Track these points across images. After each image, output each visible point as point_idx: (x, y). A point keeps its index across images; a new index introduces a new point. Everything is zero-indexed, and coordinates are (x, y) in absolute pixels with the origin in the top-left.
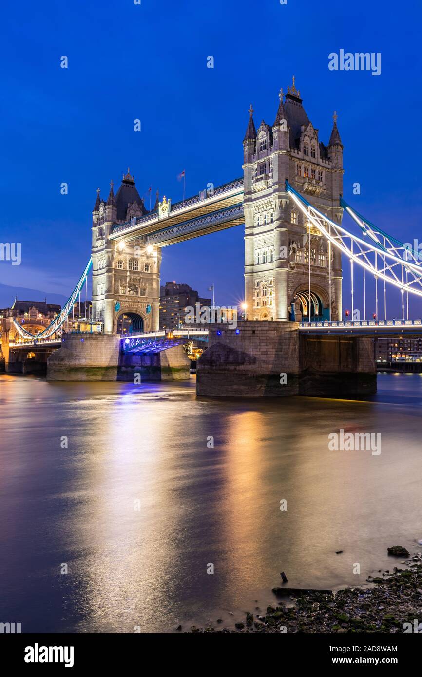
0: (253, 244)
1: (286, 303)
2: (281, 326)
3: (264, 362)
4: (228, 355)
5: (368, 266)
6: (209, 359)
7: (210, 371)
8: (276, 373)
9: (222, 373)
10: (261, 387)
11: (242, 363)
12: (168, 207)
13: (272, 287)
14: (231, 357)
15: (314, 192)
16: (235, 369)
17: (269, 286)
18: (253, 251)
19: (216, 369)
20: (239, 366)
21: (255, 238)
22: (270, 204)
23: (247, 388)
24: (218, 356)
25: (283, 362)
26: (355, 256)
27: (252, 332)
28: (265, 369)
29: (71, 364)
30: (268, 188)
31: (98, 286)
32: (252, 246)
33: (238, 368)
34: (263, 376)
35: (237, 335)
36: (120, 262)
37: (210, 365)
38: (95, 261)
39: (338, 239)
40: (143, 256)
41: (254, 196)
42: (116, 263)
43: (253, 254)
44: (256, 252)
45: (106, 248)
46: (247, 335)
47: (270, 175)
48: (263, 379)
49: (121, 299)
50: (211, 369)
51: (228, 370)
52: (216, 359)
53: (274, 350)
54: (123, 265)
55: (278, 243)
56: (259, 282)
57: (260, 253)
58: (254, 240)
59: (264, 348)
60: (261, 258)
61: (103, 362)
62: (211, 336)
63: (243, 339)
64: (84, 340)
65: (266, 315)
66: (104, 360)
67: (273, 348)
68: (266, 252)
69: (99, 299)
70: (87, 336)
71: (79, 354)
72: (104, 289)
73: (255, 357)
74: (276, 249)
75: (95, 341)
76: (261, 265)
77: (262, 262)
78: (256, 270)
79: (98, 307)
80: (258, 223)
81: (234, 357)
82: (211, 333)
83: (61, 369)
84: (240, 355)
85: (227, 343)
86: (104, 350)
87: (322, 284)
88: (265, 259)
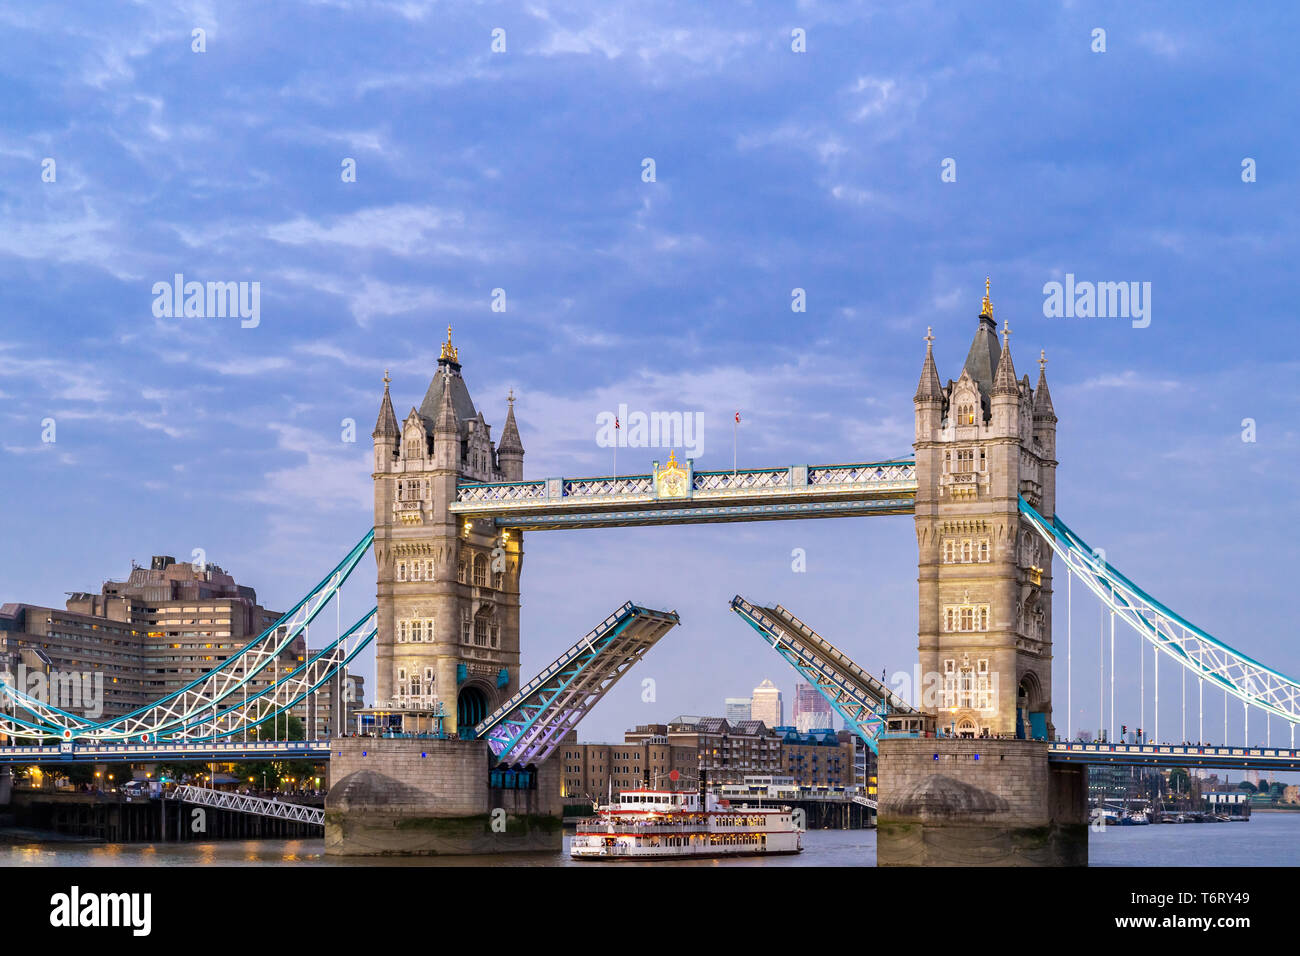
0: (938, 592)
3: (1019, 808)
4: (970, 796)
6: (941, 803)
7: (945, 823)
9: (964, 827)
10: (1017, 849)
11: (993, 811)
12: (684, 476)
14: (974, 799)
16: (984, 819)
18: (938, 605)
19: (955, 820)
20: (988, 814)
21: (945, 584)
22: (981, 527)
24: (954, 798)
27: (999, 757)
28: (1022, 821)
29: (404, 810)
32: (936, 595)
33: (987, 818)
34: (1018, 831)
35: (975, 763)
37: (945, 814)
43: (938, 612)
44: (945, 609)
46: (993, 763)
48: (1018, 837)
49: (464, 656)
50: (947, 819)
51: (974, 821)
52: (953, 803)
53: (1028, 789)
54: (465, 572)
55: (1006, 601)
56: (953, 665)
57: (954, 611)
58: (941, 585)
59: (1017, 785)
60: (957, 620)
61: (465, 806)
62: (910, 762)
63: (987, 769)
64: (427, 755)
65: (969, 725)
66: (466, 800)
67: (1027, 785)
68: (970, 612)
69: (408, 653)
70: (435, 746)
71: (417, 786)
72: (427, 629)
73: (1006, 801)
74: (999, 610)
75: (451, 756)
76: (957, 633)
77: (959, 629)
78: (944, 641)
79: (403, 672)
80: (950, 555)
81: (979, 800)
82: (910, 757)
83: (381, 823)
84: (986, 798)
85: (956, 775)
86: (465, 778)
87: (1036, 670)
88: (966, 622)
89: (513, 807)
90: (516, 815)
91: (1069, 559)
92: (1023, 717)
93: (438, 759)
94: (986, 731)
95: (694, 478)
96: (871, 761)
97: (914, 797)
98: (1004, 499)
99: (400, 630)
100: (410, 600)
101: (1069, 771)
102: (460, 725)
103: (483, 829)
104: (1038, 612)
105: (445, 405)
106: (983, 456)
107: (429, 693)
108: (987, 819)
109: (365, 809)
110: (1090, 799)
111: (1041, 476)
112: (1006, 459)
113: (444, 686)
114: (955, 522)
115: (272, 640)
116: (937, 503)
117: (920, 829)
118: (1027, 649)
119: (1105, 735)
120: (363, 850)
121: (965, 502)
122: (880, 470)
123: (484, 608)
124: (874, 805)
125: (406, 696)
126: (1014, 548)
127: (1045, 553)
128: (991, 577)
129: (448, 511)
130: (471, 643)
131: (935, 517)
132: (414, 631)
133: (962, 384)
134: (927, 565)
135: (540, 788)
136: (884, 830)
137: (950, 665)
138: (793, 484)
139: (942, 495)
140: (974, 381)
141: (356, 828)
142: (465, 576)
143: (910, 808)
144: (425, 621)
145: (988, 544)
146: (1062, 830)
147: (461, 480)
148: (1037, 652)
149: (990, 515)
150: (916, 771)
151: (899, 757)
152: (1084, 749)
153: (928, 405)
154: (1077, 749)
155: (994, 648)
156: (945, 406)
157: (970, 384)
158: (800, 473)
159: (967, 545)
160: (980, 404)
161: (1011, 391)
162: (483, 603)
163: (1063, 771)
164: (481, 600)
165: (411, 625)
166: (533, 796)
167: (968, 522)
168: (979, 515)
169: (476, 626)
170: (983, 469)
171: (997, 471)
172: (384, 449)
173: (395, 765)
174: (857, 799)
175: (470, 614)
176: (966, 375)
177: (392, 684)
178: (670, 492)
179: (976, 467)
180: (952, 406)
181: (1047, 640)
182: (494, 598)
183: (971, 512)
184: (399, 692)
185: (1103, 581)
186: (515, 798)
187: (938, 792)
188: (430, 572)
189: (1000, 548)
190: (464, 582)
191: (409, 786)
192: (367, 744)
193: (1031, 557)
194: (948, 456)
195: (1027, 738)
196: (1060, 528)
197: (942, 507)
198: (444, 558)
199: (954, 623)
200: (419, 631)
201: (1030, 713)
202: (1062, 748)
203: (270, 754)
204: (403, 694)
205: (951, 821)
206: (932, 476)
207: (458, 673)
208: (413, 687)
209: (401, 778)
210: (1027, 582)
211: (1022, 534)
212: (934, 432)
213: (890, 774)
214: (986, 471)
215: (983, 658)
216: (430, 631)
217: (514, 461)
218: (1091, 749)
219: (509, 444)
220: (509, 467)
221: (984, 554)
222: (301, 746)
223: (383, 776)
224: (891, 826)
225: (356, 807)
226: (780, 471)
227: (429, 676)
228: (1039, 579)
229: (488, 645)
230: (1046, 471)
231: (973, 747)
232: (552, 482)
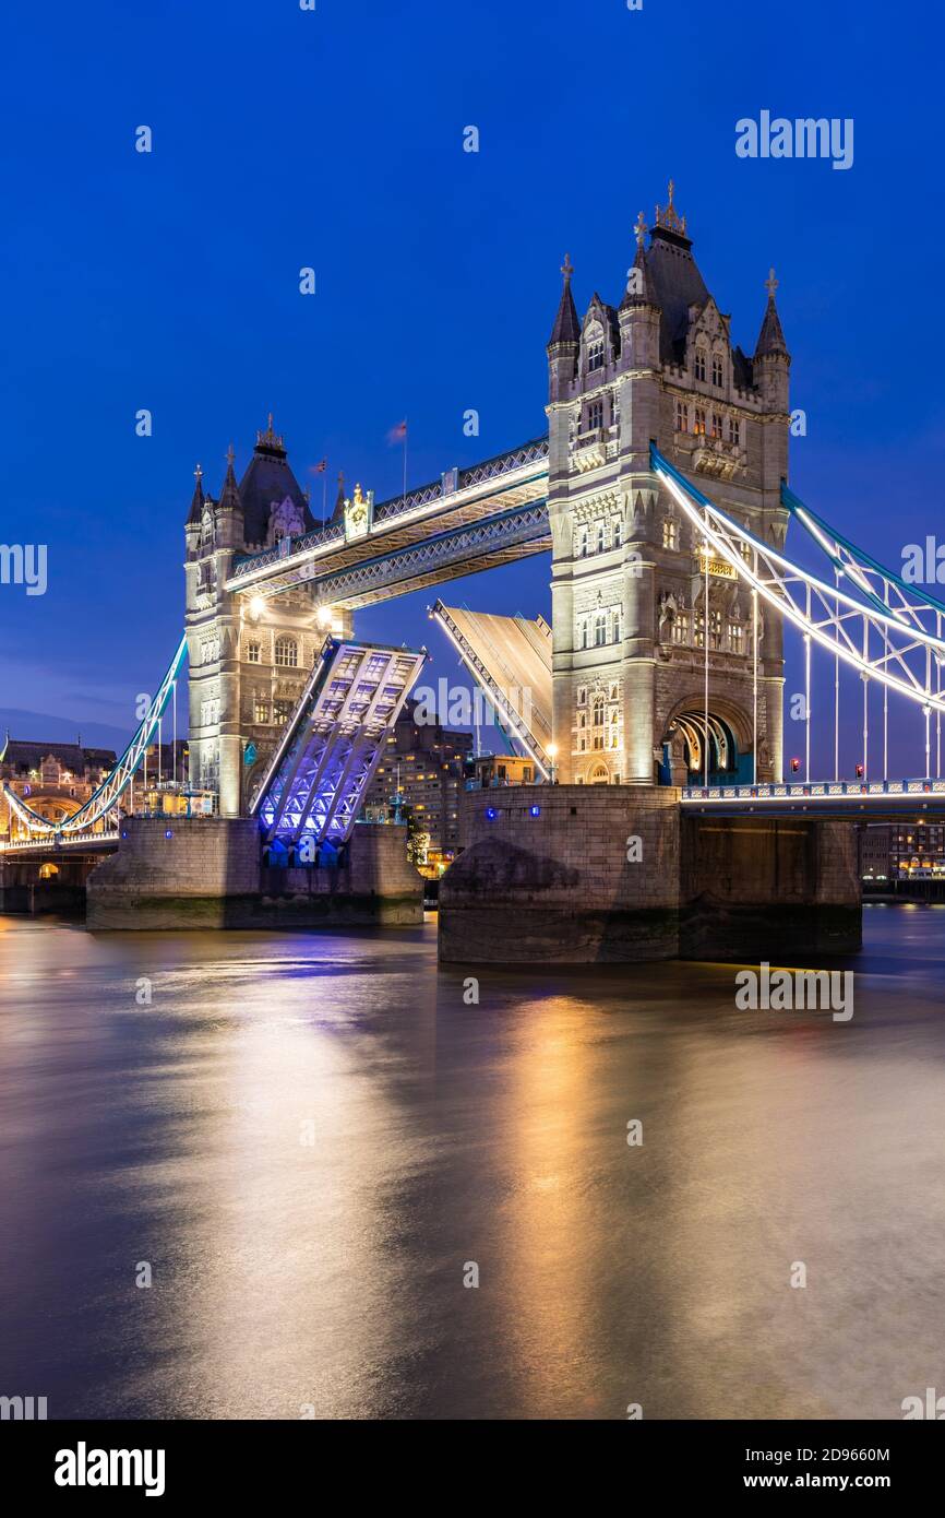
0: (571, 600)
1: (650, 741)
2: (639, 797)
3: (598, 881)
4: (514, 866)
5: (846, 650)
6: (468, 875)
7: (470, 904)
8: (625, 908)
9: (498, 909)
10: (592, 940)
11: (547, 886)
12: (366, 510)
13: (617, 703)
14: (520, 869)
15: (720, 471)
16: (531, 898)
17: (610, 700)
18: (572, 616)
19: (484, 900)
20: (538, 891)
21: (578, 586)
22: (612, 503)
23: (558, 943)
24: (489, 868)
25: (643, 881)
26: (816, 626)
27: (569, 811)
28: (598, 899)
29: (142, 890)
30: (608, 461)
31: (204, 705)
32: (567, 604)
33: (535, 896)
34: (596, 915)
35: (535, 819)
36: (254, 647)
37: (470, 890)
38: (195, 644)
39: (775, 587)
40: (309, 631)
41: (573, 483)
42: (242, 650)
43: (572, 625)
44: (580, 619)
45: (220, 612)
46: (558, 818)
47: (613, 429)
48: (595, 922)
49: (259, 736)
50: (473, 899)
51: (514, 901)
52: (485, 875)
55: (632, 597)
56: (586, 693)
57: (589, 622)
58: (575, 589)
59: (598, 849)
60: (591, 632)
63: (549, 826)
68: (603, 621)
69: (206, 735)
70: (180, 825)
73: (577, 871)
76: (590, 649)
77: (593, 644)
78: (577, 660)
81: (526, 872)
83: (119, 903)
85: (510, 838)
87: (736, 696)
88: (600, 635)
90: (311, 895)
91: (705, 524)
92: (670, 757)
94: (617, 778)
98: (629, 456)
99: (204, 714)
103: (249, 909)
106: (612, 406)
107: (218, 774)
108: (535, 898)
112: (630, 401)
113: (222, 766)
116: (566, 482)
121: (594, 472)
130: (271, 723)
132: (211, 714)
139: (572, 469)
145: (621, 524)
148: (742, 672)
153: (556, 354)
159: (600, 530)
160: (608, 333)
161: (637, 304)
166: (342, 875)
167: (597, 499)
169: (278, 706)
170: (612, 422)
171: (622, 420)
175: (267, 694)
177: (198, 767)
178: (356, 532)
179: (606, 423)
188: (218, 652)
189: (628, 524)
194: (579, 417)
197: (573, 487)
199: (588, 636)
200: (214, 713)
202: (697, 796)
205: (477, 900)
206: (560, 447)
207: (244, 753)
208: (210, 769)
210: (696, 573)
212: (562, 389)
214: (615, 424)
215: (614, 679)
221: (617, 539)
225: (97, 887)
227: (218, 757)
230: (768, 429)
231: (530, 797)
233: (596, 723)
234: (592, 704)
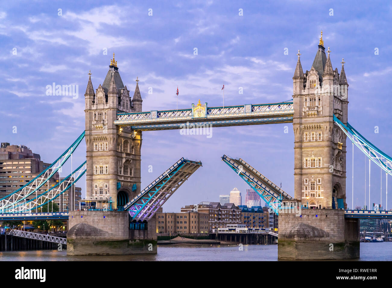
0: (302, 153)
3: (333, 235)
4: (314, 231)
6: (303, 234)
7: (304, 241)
9: (312, 243)
11: (323, 236)
12: (204, 109)
13: (321, 185)
14: (316, 232)
16: (319, 240)
17: (318, 184)
18: (302, 158)
19: (308, 240)
20: (321, 238)
22: (319, 127)
24: (308, 232)
27: (325, 216)
28: (333, 240)
32: (301, 154)
35: (317, 218)
37: (304, 238)
43: (302, 160)
44: (304, 159)
46: (323, 218)
49: (120, 179)
51: (315, 241)
52: (307, 234)
53: (337, 228)
54: (120, 147)
55: (328, 156)
56: (308, 180)
57: (308, 160)
58: (303, 150)
59: (332, 227)
60: (309, 163)
61: (120, 236)
62: (291, 218)
63: (321, 220)
64: (105, 217)
65: (314, 204)
66: (120, 234)
67: (336, 226)
68: (314, 160)
69: (98, 178)
70: (108, 214)
71: (101, 229)
72: (105, 169)
73: (328, 233)
74: (325, 159)
75: (115, 217)
76: (309, 168)
77: (310, 167)
78: (304, 171)
79: (96, 186)
80: (306, 138)
81: (317, 233)
82: (290, 216)
83: (88, 243)
84: (320, 231)
85: (309, 223)
86: (120, 226)
87: (339, 182)
88: (313, 164)
89: (138, 236)
90: (139, 240)
91: (353, 139)
92: (335, 200)
93: (110, 219)
94: (320, 206)
95: (208, 110)
96: (276, 218)
97: (292, 232)
98: (328, 116)
99: (95, 169)
100: (99, 158)
101: (352, 221)
102: (118, 205)
103: (127, 245)
104: (341, 160)
105: (112, 83)
106: (319, 100)
107: (106, 193)
108: (320, 240)
109: (82, 238)
110: (360, 232)
111: (342, 107)
112: (328, 101)
113: (112, 191)
114: (309, 125)
115: (47, 174)
116: (302, 118)
117: (295, 244)
118: (336, 174)
119: (366, 208)
120: (81, 253)
121: (312, 118)
122: (279, 106)
123: (127, 161)
124: (277, 235)
125: (97, 195)
126: (332, 135)
127: (344, 137)
128: (323, 147)
129: (113, 124)
130: (122, 174)
131: (301, 124)
132: (100, 170)
133: (311, 72)
134: (297, 142)
135: (149, 229)
136: (281, 244)
137: (306, 180)
138: (246, 112)
139: (303, 115)
140: (316, 71)
141: (78, 245)
142: (120, 148)
143: (291, 236)
144: (104, 166)
145: (321, 134)
146: (350, 244)
147: (118, 112)
148: (340, 175)
149: (322, 123)
150: (293, 222)
151: (286, 216)
152: (358, 212)
153: (298, 80)
154: (356, 212)
155: (323, 174)
156: (305, 80)
157: (314, 72)
158: (249, 107)
159: (313, 134)
160: (318, 79)
161: (330, 74)
162: (127, 159)
163: (350, 221)
164: (126, 158)
165: (99, 167)
166: (146, 232)
167: (314, 125)
168: (318, 123)
169: (124, 168)
170: (319, 105)
171: (325, 105)
172: (89, 100)
173: (93, 221)
174: (270, 233)
175: (122, 163)
176: (313, 68)
177: (92, 190)
178: (198, 116)
179: (317, 104)
180: (307, 81)
181: (344, 171)
182: (131, 157)
183: (315, 122)
184: (95, 193)
185: (366, 148)
186: (139, 233)
187: (301, 229)
188: (107, 147)
189: (326, 135)
190: (120, 151)
191: (98, 229)
192: (83, 213)
193: (338, 139)
194: (306, 100)
195: (336, 208)
196: (349, 128)
197: (304, 120)
198: (112, 141)
199: (308, 164)
200: (102, 170)
201: (337, 199)
202: (349, 212)
203: (46, 217)
204: (96, 194)
205: (306, 240)
206: (300, 108)
207: (117, 186)
208: (100, 191)
209: (96, 226)
210: (336, 148)
211: (335, 130)
212: (300, 91)
213: (283, 223)
214: (321, 105)
215: (319, 178)
216: (107, 170)
217: (138, 105)
218: (361, 212)
219: (137, 98)
220: (136, 107)
221: (320, 138)
222: (58, 214)
223: (89, 225)
224: (283, 243)
225: (79, 237)
226: (241, 107)
227: (106, 187)
228: (341, 147)
229: (129, 175)
230: (344, 105)
231: (315, 212)
232: (153, 112)
233: (311, 189)
234: (310, 184)
